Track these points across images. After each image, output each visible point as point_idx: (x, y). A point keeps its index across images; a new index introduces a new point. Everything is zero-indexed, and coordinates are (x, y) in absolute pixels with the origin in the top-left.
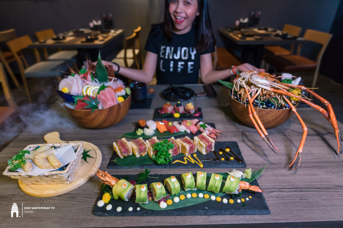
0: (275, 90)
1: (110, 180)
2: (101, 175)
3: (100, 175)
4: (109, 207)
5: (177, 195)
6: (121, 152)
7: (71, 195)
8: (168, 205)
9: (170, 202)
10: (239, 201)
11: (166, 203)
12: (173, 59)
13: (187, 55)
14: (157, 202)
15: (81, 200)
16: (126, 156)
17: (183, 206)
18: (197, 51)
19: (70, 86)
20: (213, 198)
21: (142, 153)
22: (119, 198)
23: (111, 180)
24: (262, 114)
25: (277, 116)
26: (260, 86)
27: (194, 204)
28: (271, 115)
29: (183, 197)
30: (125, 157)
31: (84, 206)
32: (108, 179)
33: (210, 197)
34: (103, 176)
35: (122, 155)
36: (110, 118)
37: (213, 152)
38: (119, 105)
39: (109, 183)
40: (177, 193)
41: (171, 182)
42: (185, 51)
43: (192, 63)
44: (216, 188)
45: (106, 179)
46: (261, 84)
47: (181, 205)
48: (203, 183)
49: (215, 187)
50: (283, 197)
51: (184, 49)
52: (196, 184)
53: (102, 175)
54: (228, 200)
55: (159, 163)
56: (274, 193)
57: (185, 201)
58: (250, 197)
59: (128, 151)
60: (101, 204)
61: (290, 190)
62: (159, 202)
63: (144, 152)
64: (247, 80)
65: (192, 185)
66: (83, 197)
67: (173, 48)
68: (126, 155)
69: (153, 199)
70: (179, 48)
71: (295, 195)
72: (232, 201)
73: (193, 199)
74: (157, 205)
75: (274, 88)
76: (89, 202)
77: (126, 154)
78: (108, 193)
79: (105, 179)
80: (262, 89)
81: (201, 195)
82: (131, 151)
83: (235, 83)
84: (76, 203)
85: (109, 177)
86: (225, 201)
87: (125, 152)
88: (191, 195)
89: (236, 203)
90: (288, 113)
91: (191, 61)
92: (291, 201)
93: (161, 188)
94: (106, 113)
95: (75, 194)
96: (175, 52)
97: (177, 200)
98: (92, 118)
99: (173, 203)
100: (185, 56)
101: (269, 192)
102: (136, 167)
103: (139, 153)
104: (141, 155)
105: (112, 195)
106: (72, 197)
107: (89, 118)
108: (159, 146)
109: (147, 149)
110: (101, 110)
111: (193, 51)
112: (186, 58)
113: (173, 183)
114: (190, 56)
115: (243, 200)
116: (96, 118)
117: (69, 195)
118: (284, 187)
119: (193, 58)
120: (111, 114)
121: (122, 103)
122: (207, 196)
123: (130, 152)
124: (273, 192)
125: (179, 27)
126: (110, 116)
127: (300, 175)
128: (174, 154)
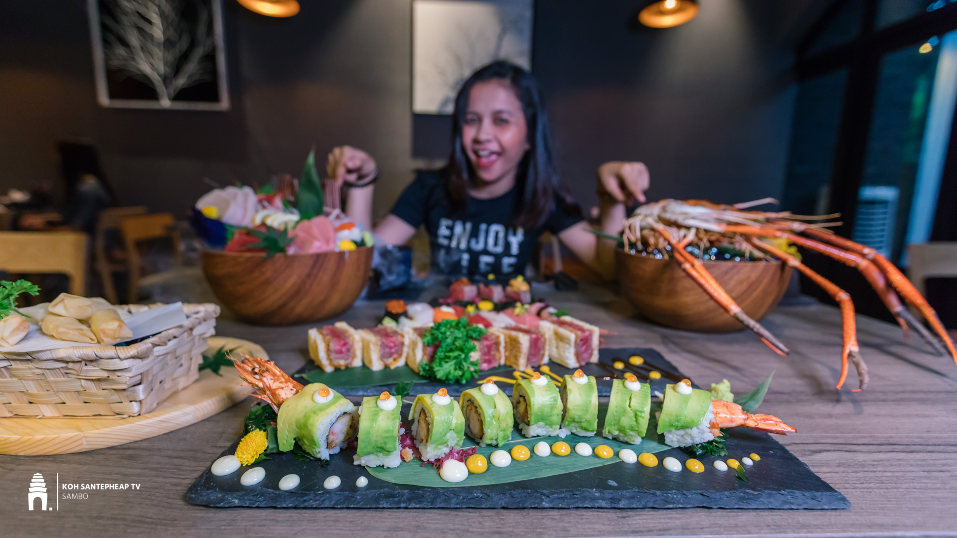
1: (274, 385)
2: (250, 369)
3: (247, 371)
4: (254, 477)
5: (500, 445)
6: (328, 350)
7: (130, 452)
8: (470, 473)
9: (479, 463)
10: (721, 466)
11: (462, 465)
12: (469, 250)
13: (501, 241)
14: (432, 464)
15: (158, 463)
16: (343, 368)
17: (528, 476)
18: (526, 234)
19: (224, 205)
20: (629, 456)
21: (390, 361)
22: (298, 445)
23: (281, 382)
25: (752, 284)
26: (690, 223)
27: (563, 472)
28: (736, 278)
29: (522, 453)
30: (337, 369)
31: (161, 480)
32: (271, 382)
33: (617, 454)
34: (257, 370)
35: (331, 364)
36: (311, 285)
37: (596, 364)
38: (341, 254)
39: (273, 393)
40: (501, 434)
41: (483, 394)
42: (497, 233)
43: (512, 260)
44: (636, 415)
45: (265, 379)
47: (519, 475)
48: (590, 402)
49: (632, 415)
50: (864, 466)
51: (495, 228)
52: (565, 410)
53: (253, 369)
54: (683, 464)
55: (440, 375)
56: (824, 454)
57: (530, 464)
58: (757, 457)
59: (348, 350)
60: (224, 467)
61: (871, 447)
62: (438, 464)
63: (395, 356)
65: (553, 407)
66: (170, 457)
67: (469, 226)
68: (342, 363)
69: (418, 455)
70: (483, 227)
71: (899, 460)
72: (696, 466)
73: (558, 459)
74: (433, 472)
76: (186, 471)
77: (342, 358)
78: (260, 429)
79: (261, 380)
80: (698, 229)
81: (584, 449)
82: (359, 353)
84: (138, 471)
85: (274, 375)
86: (673, 464)
87: (340, 352)
88: (551, 446)
89: (710, 470)
90: (779, 273)
91: (510, 255)
92: (896, 474)
93: (450, 408)
94: (303, 269)
95: (146, 449)
96: (474, 234)
97: (501, 459)
98: (263, 278)
99: (488, 469)
100: (496, 244)
101: (808, 453)
102: (369, 389)
103: (383, 357)
104: (386, 367)
105: (274, 436)
106: (131, 458)
108: (443, 329)
109: (405, 349)
110: (294, 257)
111: (515, 234)
112: (499, 249)
113: (491, 399)
114: (507, 245)
115: (734, 464)
116: (275, 279)
117: (121, 452)
118: (849, 442)
119: (515, 249)
120: (317, 273)
121: (351, 252)
122: (606, 452)
123: (354, 356)
124: (820, 451)
125: (486, 175)
127: (878, 415)
128: (485, 361)
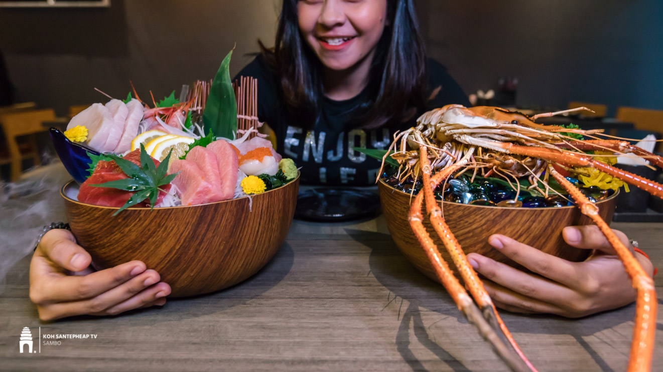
0: (519, 150)
24: (474, 226)
26: (468, 139)
36: (197, 251)
38: (242, 203)
46: (471, 134)
64: (433, 129)
75: (517, 142)
80: (477, 148)
83: (396, 139)
94: (182, 229)
98: (127, 242)
107: (117, 242)
116: (143, 243)
120: (205, 234)
121: (256, 198)
126: (200, 244)
